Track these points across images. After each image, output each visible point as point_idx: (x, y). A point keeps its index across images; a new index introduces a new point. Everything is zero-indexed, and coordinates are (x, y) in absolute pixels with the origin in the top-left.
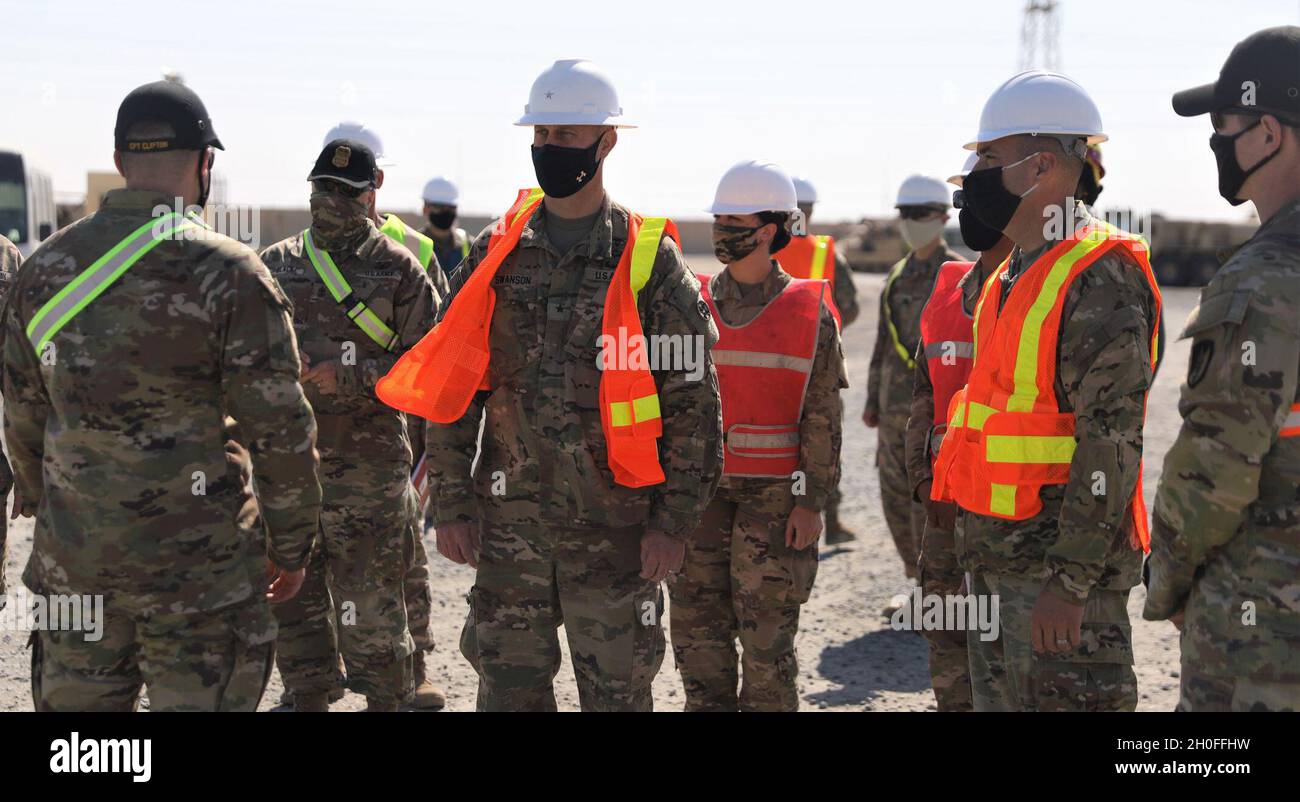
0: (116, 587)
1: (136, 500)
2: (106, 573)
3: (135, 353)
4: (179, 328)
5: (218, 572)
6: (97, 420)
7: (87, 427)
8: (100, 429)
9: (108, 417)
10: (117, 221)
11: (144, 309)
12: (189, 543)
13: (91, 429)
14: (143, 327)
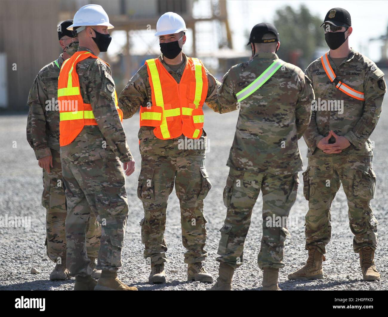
0: (270, 166)
1: (278, 142)
2: (267, 162)
3: (279, 100)
4: (291, 91)
5: (295, 163)
6: (268, 119)
7: (265, 121)
8: (269, 122)
9: (272, 118)
10: (264, 62)
11: (280, 87)
12: (290, 154)
13: (266, 122)
14: (281, 92)
